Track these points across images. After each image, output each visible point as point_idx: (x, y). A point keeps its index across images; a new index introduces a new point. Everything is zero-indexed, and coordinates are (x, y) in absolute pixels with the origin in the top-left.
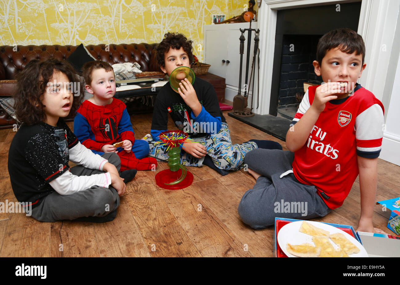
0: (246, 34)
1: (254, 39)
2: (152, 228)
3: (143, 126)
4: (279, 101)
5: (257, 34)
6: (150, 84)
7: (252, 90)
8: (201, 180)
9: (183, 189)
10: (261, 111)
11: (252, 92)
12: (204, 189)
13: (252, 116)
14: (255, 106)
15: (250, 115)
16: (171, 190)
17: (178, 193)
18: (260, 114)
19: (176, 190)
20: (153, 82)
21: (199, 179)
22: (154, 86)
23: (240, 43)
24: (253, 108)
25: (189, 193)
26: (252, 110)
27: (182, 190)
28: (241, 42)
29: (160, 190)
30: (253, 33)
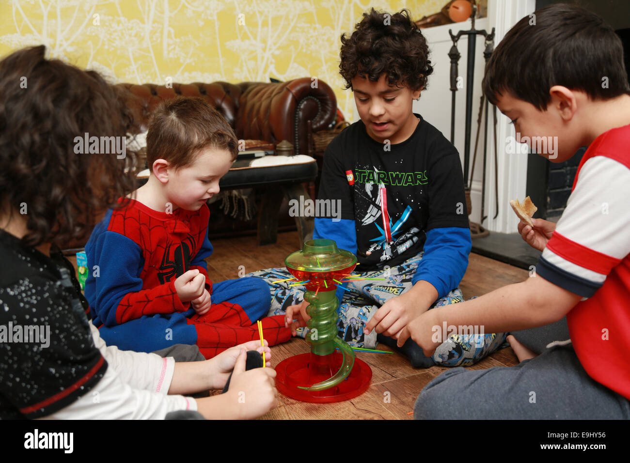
0: (463, 45)
1: (484, 53)
3: (228, 263)
4: (549, 199)
5: (488, 42)
6: (245, 162)
7: (482, 179)
8: (395, 379)
9: (352, 400)
10: (505, 223)
11: (481, 184)
12: (405, 399)
13: (484, 237)
14: (490, 211)
15: (480, 234)
16: (322, 405)
17: (339, 409)
18: (504, 232)
19: (333, 405)
20: (252, 157)
21: (388, 376)
22: (255, 164)
23: (449, 65)
24: (486, 217)
25: (369, 409)
26: (485, 221)
27: (348, 402)
28: (451, 62)
29: (293, 404)
30: (480, 40)
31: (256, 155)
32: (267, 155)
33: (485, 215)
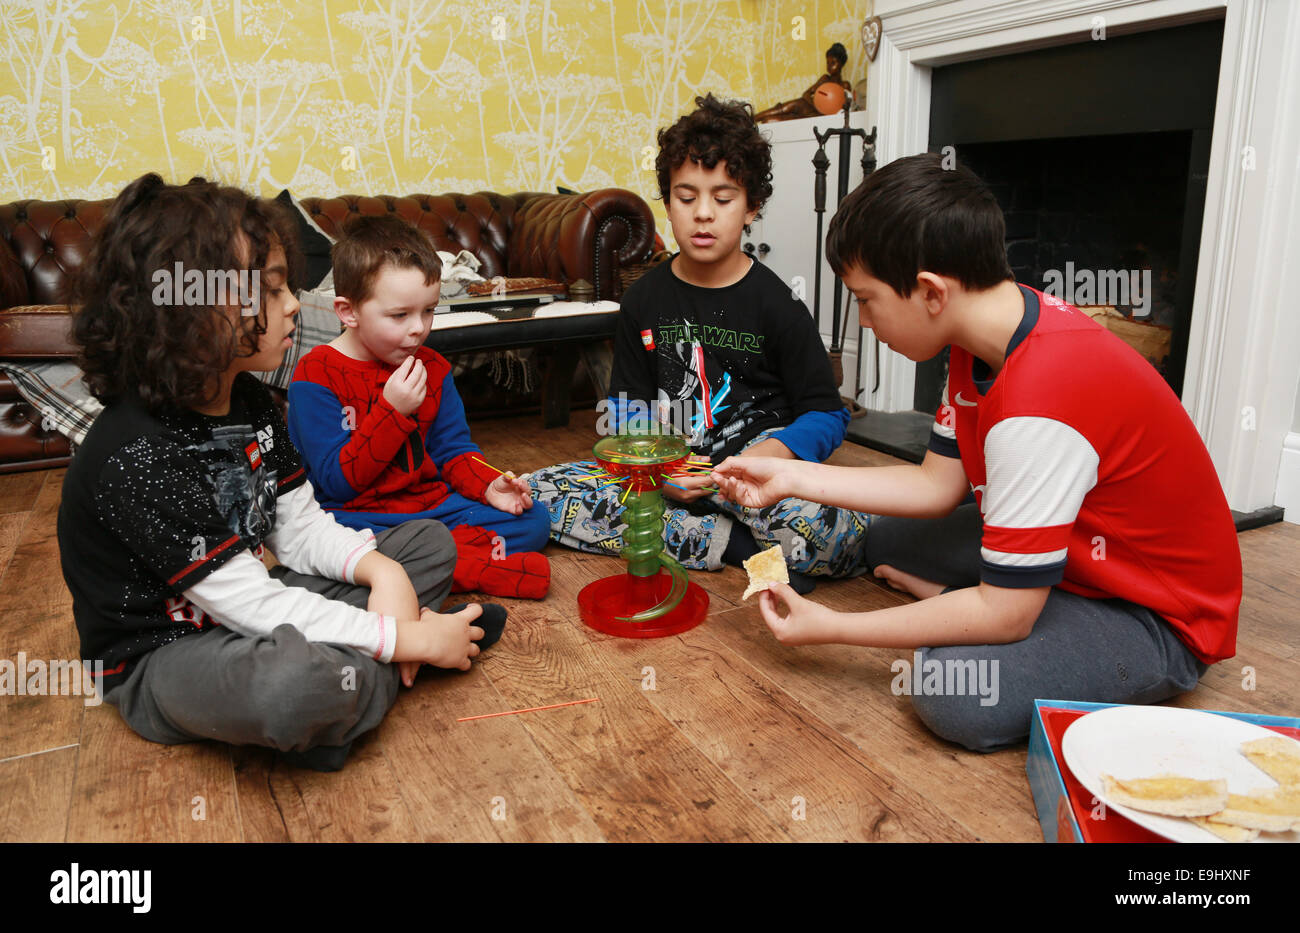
0: (832, 148)
1: (862, 161)
2: (599, 758)
3: (501, 453)
5: (867, 146)
6: (525, 310)
7: (857, 336)
8: (735, 608)
9: (680, 636)
10: (888, 399)
11: (856, 343)
12: (749, 633)
13: (859, 417)
14: (868, 382)
16: (640, 641)
17: (663, 647)
18: (886, 411)
19: (655, 641)
20: (536, 304)
21: (727, 604)
22: (541, 313)
23: (814, 176)
24: (863, 390)
25: (703, 646)
26: (861, 395)
27: (675, 637)
28: (817, 172)
29: (600, 640)
30: (856, 142)
31: (541, 301)
32: (556, 300)
33: (861, 387)
